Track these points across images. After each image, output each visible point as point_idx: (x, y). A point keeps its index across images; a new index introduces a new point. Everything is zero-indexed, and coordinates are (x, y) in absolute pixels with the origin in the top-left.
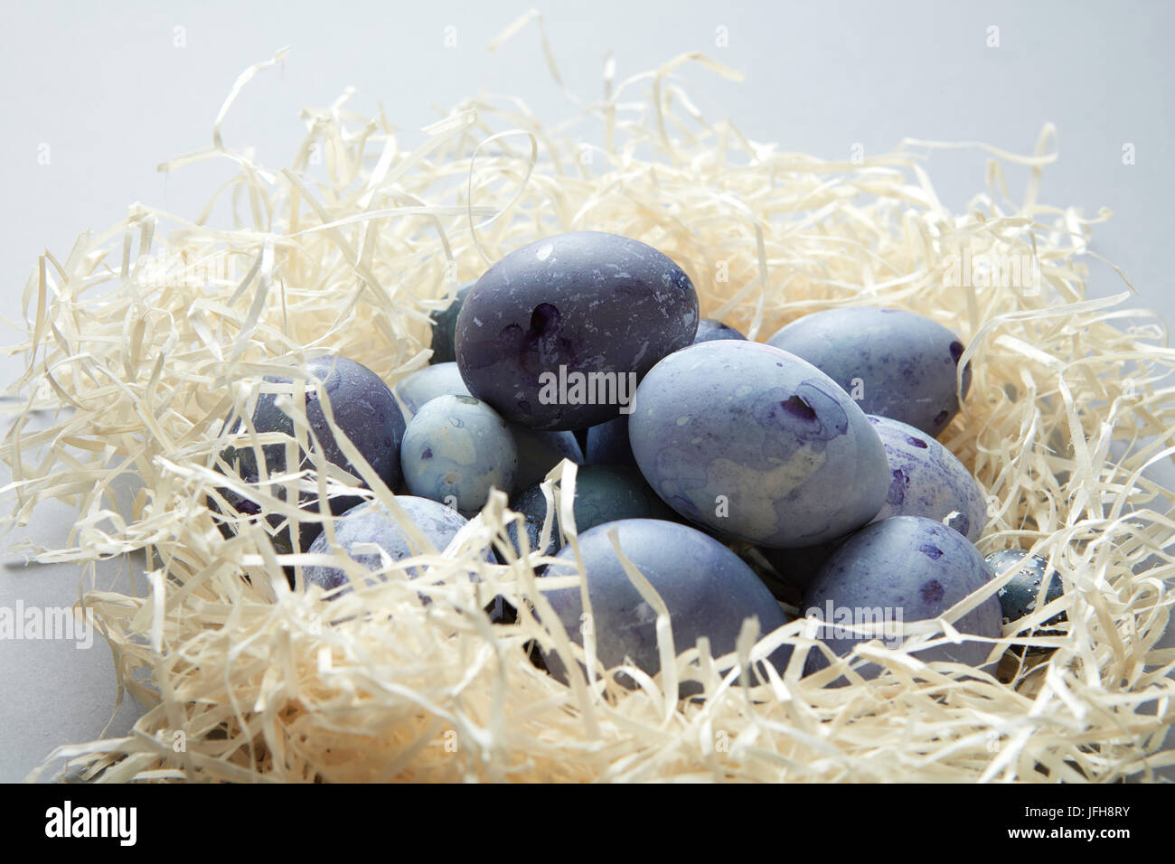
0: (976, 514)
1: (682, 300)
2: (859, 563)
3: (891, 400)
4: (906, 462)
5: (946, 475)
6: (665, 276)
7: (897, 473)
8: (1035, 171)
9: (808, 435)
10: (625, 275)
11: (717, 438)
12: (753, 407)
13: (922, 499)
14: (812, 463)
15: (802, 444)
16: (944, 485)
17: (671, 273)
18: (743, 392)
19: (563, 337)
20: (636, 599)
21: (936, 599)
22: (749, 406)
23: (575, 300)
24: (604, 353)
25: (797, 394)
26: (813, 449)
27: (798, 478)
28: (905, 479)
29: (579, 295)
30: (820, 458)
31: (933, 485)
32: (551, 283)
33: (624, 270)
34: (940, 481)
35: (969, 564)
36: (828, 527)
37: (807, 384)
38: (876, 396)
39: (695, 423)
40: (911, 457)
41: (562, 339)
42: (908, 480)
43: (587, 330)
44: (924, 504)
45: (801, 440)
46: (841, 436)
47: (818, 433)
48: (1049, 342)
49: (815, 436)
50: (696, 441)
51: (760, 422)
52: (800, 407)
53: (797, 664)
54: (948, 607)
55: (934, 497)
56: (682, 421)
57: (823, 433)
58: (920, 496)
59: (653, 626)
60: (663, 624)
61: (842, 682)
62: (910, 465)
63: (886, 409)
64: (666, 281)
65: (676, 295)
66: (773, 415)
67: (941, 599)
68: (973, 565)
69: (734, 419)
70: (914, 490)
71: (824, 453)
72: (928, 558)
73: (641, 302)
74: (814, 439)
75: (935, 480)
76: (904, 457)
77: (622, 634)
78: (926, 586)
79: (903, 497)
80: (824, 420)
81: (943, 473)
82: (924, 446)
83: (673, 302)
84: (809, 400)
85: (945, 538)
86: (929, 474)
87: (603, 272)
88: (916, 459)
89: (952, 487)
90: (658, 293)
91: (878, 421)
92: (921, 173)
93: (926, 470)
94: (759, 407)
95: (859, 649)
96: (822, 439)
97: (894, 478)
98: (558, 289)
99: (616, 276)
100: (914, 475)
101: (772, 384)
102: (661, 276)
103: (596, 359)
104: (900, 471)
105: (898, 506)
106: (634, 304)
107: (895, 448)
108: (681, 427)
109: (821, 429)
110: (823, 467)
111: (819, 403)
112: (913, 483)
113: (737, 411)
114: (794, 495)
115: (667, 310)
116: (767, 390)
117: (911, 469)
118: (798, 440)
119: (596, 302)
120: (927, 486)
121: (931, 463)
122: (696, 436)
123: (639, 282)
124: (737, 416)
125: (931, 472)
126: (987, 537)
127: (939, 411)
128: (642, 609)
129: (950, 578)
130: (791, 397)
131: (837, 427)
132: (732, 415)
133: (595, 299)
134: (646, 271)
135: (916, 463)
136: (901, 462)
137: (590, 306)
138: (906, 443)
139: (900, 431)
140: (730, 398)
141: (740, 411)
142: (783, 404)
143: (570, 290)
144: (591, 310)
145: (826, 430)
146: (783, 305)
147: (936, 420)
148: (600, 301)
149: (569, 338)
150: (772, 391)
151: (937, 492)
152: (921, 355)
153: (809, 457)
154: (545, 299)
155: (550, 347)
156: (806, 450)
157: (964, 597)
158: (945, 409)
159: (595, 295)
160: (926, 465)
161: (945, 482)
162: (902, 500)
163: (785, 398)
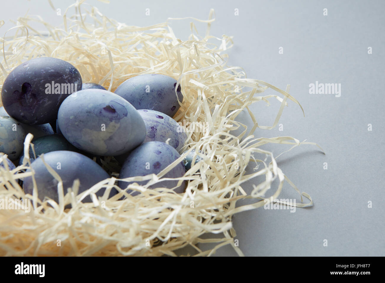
0: (181, 139)
1: (73, 77)
2: (134, 158)
3: (155, 104)
4: (155, 124)
5: (170, 127)
6: (67, 70)
7: (152, 128)
8: (209, 25)
9: (113, 118)
10: (52, 71)
11: (83, 122)
12: (94, 110)
13: (161, 135)
14: (115, 127)
15: (111, 121)
16: (169, 130)
17: (69, 69)
18: (91, 106)
19: (33, 93)
20: (52, 178)
21: (158, 168)
22: (93, 110)
23: (35, 80)
24: (47, 97)
25: (109, 105)
26: (115, 122)
27: (111, 132)
28: (155, 130)
29: (37, 79)
30: (118, 125)
31: (165, 131)
32: (27, 76)
33: (52, 69)
34: (168, 129)
35: (171, 155)
36: (125, 148)
37: (113, 101)
38: (150, 103)
39: (75, 117)
40: (157, 122)
41: (33, 94)
42: (156, 130)
43: (41, 90)
44: (162, 137)
45: (111, 120)
46: (125, 117)
47: (117, 117)
48: (205, 80)
49: (116, 118)
50: (76, 123)
51: (96, 115)
52: (110, 109)
53: (107, 193)
54: (162, 170)
55: (165, 134)
56: (71, 117)
57: (118, 117)
58: (161, 134)
59: (57, 186)
60: (60, 185)
61: (123, 198)
62: (157, 124)
63: (154, 107)
64: (67, 71)
65: (71, 76)
66: (101, 112)
67: (160, 168)
68: (172, 155)
69: (88, 115)
70: (158, 133)
71: (119, 123)
72: (156, 154)
73: (58, 79)
74: (115, 119)
75: (166, 129)
76: (155, 122)
77: (49, 190)
78: (155, 164)
79: (155, 135)
80: (119, 113)
81: (169, 126)
82: (162, 118)
83: (70, 78)
84: (113, 106)
85: (163, 148)
86: (163, 127)
87: (45, 70)
88: (159, 122)
89: (172, 131)
90: (64, 76)
91: (147, 111)
92: (170, 28)
93: (163, 126)
94: (96, 110)
95: (130, 187)
96: (118, 119)
97: (151, 130)
98: (30, 77)
99: (49, 71)
100: (158, 128)
101: (100, 102)
102: (65, 70)
103: (45, 99)
104: (153, 127)
105: (153, 138)
106: (56, 80)
107: (152, 119)
108: (71, 119)
109: (118, 115)
110: (119, 128)
111: (116, 107)
112: (158, 131)
113: (89, 112)
114: (111, 138)
115: (68, 81)
116: (98, 104)
117: (157, 126)
118: (110, 120)
119: (43, 81)
120: (163, 131)
121: (164, 123)
122: (76, 121)
123: (58, 73)
124: (89, 114)
125: (164, 126)
126: (186, 146)
127: (172, 106)
128: (54, 181)
129: (163, 160)
130: (107, 106)
131: (123, 114)
132: (87, 114)
133: (42, 79)
134: (60, 69)
135: (159, 124)
136: (154, 124)
137: (41, 82)
138: (156, 118)
139: (154, 114)
140: (86, 108)
141: (90, 112)
142: (104, 108)
143: (34, 77)
144: (41, 83)
145: (119, 116)
146: (123, 75)
147: (172, 109)
148: (44, 80)
149: (35, 93)
150: (100, 105)
151: (167, 133)
152: (164, 88)
153: (114, 125)
154: (26, 81)
155: (29, 97)
156: (113, 123)
157: (167, 166)
158: (174, 105)
159: (42, 78)
160: (163, 124)
161: (169, 129)
162: (154, 136)
163: (105, 106)
